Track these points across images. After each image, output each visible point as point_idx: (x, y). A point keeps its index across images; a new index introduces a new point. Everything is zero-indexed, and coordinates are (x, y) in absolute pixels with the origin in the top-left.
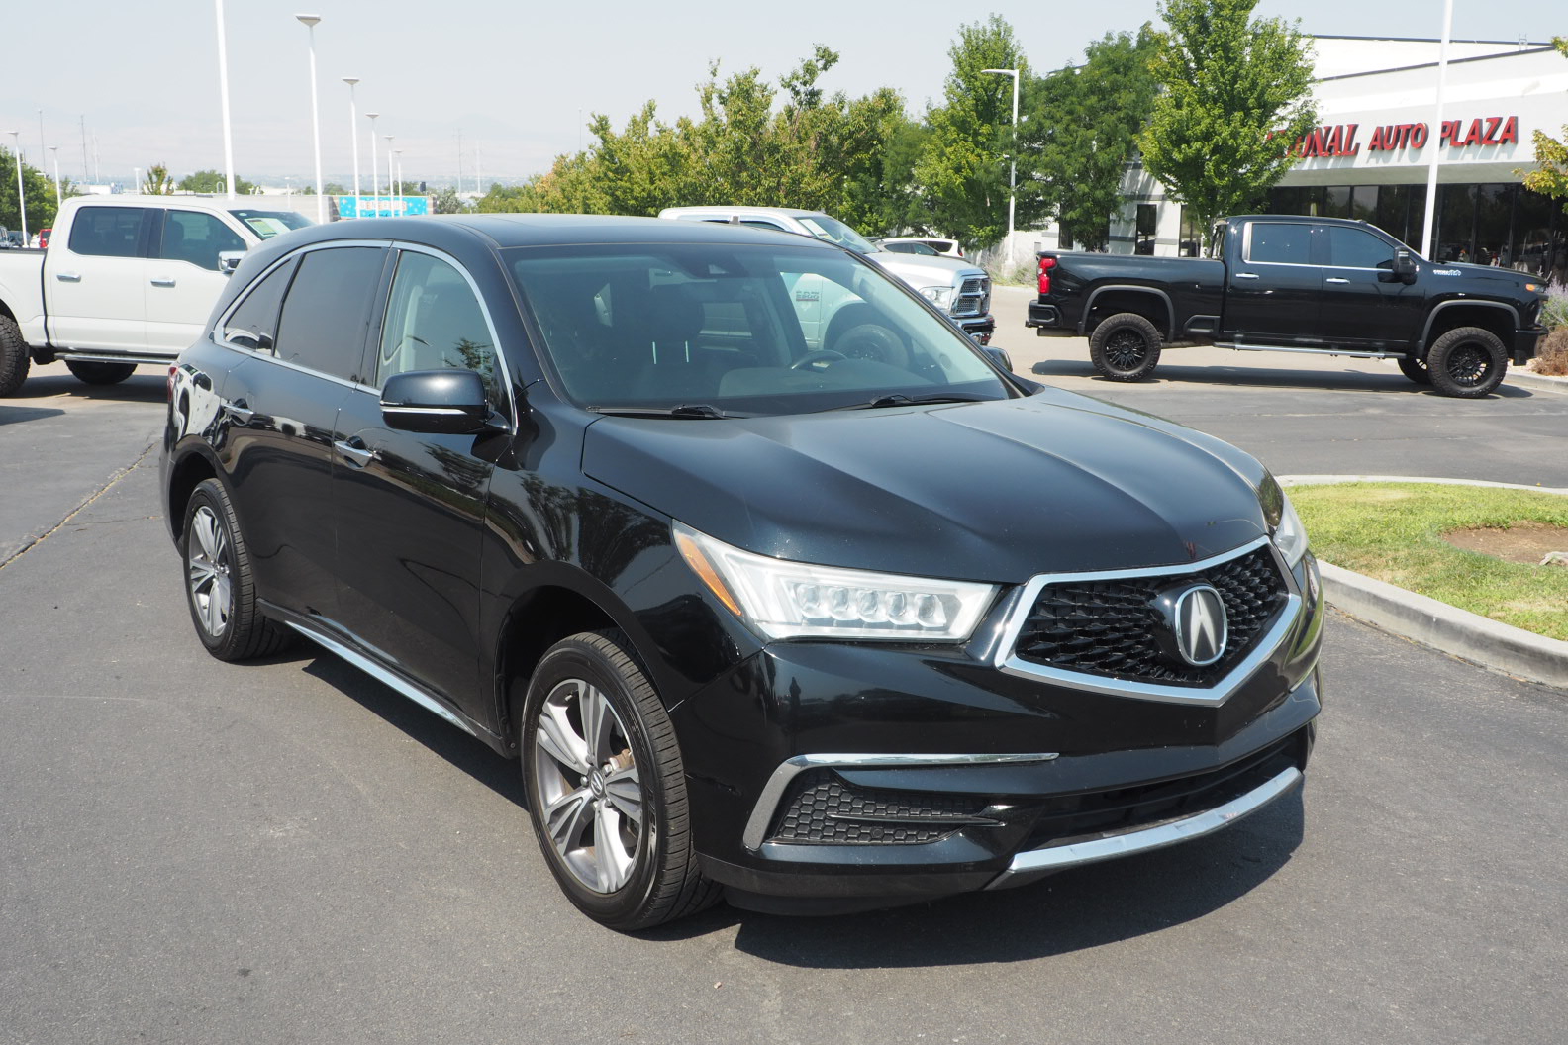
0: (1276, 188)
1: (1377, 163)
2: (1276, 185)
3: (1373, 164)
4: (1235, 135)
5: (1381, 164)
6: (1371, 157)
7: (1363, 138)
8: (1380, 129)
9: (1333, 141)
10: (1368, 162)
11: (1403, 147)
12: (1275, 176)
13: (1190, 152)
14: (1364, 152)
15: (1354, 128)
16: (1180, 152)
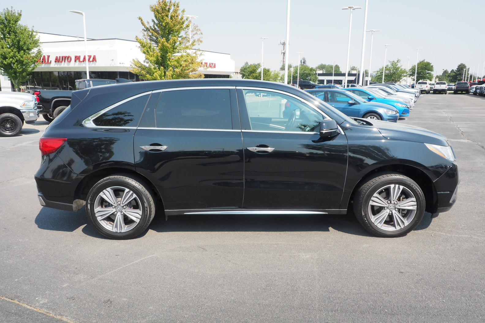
0: (33, 72)
1: (58, 65)
2: (33, 71)
3: (56, 66)
4: (22, 57)
5: (59, 66)
6: (55, 64)
7: (52, 59)
8: (57, 57)
9: (43, 59)
10: (55, 65)
11: (65, 62)
12: (33, 69)
13: (9, 62)
14: (53, 62)
15: (49, 57)
16: (6, 61)
